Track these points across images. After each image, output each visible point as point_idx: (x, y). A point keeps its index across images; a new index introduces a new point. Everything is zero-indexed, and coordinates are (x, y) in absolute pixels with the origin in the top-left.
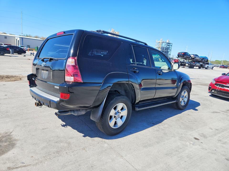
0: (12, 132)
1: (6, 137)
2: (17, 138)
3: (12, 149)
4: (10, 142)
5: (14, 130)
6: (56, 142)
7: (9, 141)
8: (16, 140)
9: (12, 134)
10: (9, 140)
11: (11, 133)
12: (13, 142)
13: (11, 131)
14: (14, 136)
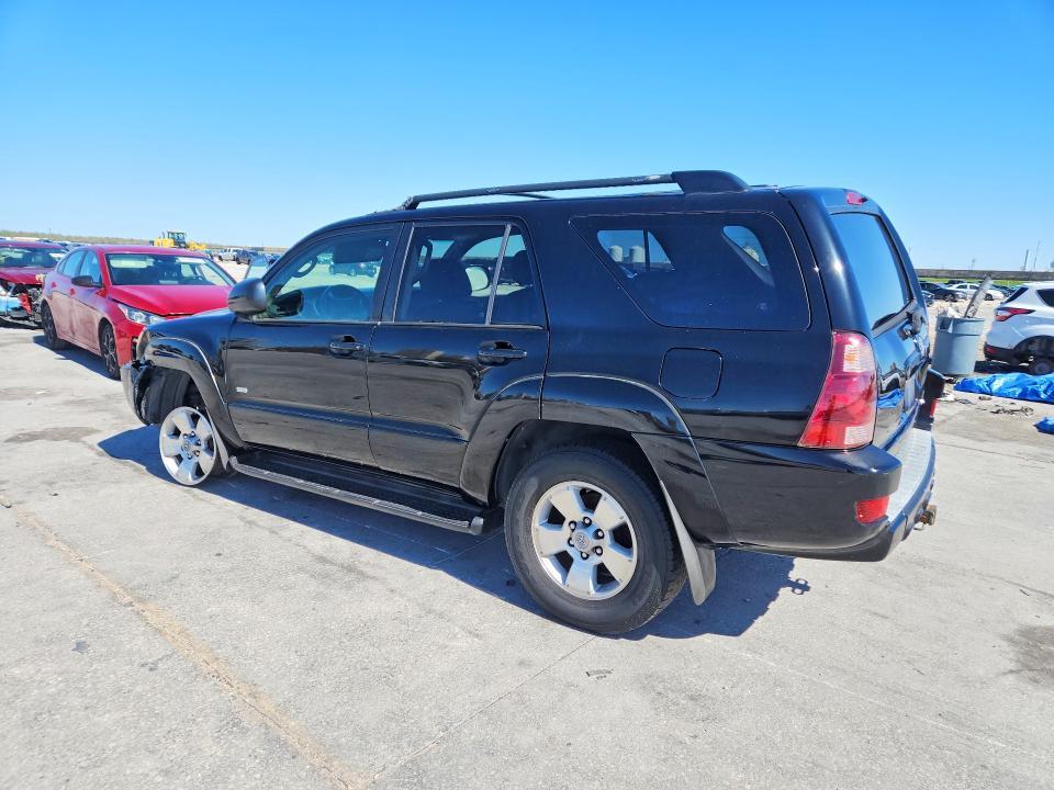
0: (1011, 672)
1: (1042, 670)
2: (1005, 645)
3: (1040, 627)
4: (1036, 646)
5: (998, 675)
6: (896, 575)
7: (1035, 650)
8: (1011, 640)
9: (1012, 666)
10: (1037, 655)
11: (1014, 669)
12: (1023, 639)
13: (1011, 677)
14: (1011, 656)
